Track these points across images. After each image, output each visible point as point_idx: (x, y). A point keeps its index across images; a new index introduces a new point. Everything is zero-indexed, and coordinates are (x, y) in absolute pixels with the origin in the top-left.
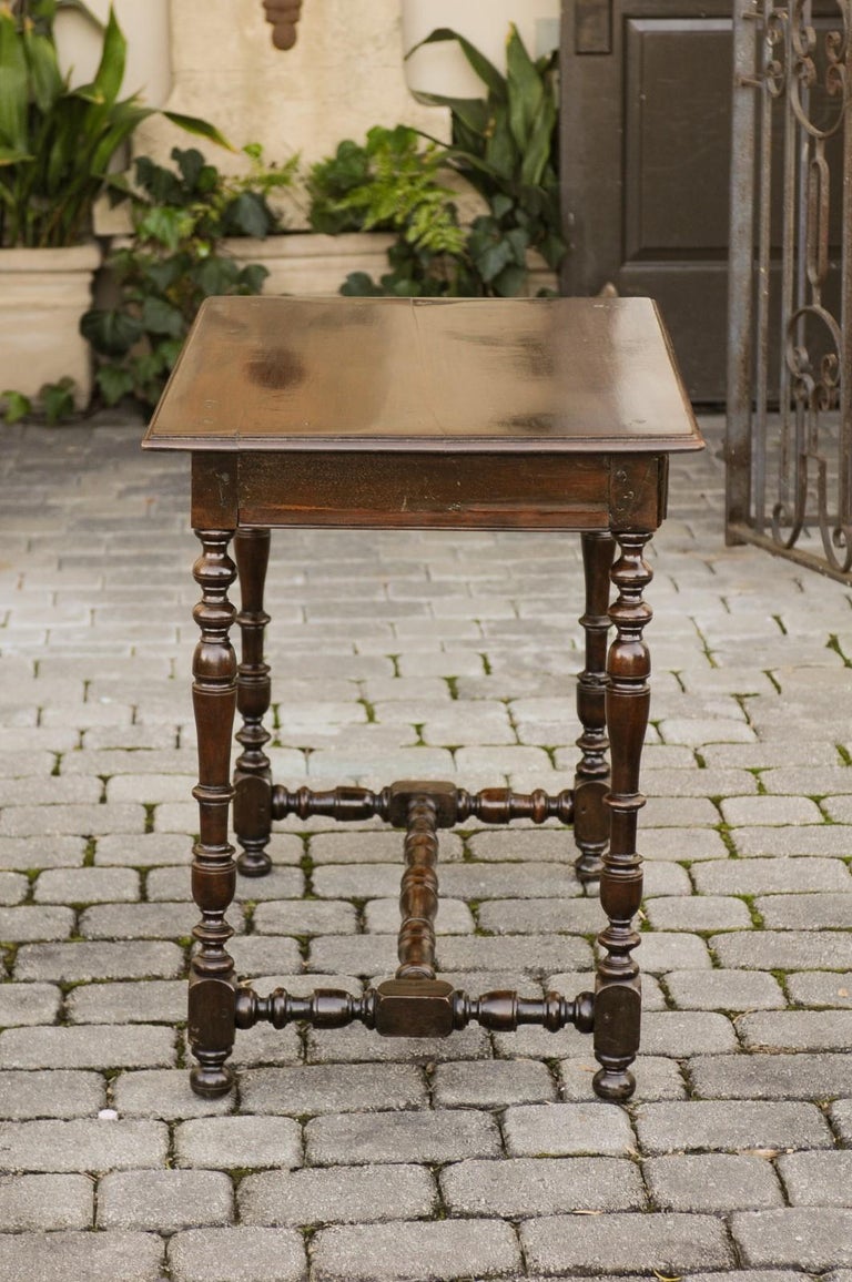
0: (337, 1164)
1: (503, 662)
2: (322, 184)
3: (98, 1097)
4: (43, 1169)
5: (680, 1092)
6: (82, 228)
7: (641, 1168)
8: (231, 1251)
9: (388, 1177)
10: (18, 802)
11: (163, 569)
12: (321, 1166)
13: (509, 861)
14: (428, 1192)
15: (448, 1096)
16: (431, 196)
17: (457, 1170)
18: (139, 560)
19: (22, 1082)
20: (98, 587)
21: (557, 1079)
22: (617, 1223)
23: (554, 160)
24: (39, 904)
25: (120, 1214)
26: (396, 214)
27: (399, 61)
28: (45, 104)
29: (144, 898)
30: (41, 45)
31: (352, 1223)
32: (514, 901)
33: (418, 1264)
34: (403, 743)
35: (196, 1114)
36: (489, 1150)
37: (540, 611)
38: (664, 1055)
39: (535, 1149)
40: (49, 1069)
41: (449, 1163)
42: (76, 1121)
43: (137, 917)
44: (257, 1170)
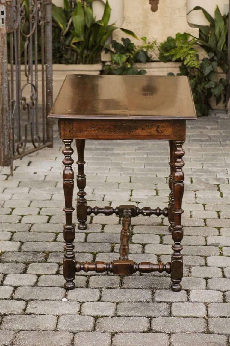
0: (124, 316)
1: (196, 180)
2: (163, 48)
3: (63, 295)
4: (45, 314)
5: (222, 301)
6: (98, 59)
7: (207, 322)
8: (91, 339)
9: (137, 320)
10: (57, 214)
11: (109, 152)
12: (120, 316)
13: (187, 235)
14: (147, 325)
15: (157, 299)
16: (191, 52)
17: (156, 319)
18: (103, 149)
19: (43, 290)
20: (91, 156)
21: (188, 296)
22: (197, 336)
23: (226, 43)
24: (58, 242)
25: (63, 327)
26: (181, 57)
27: (185, 15)
28: (89, 25)
29: (86, 241)
30: (89, 10)
31: (125, 332)
32: (186, 246)
33: (141, 345)
34: (164, 202)
35: (88, 301)
36: (166, 314)
37: (209, 167)
38: (219, 290)
39: (179, 315)
40: (51, 286)
41: (155, 317)
42: (56, 301)
43: (83, 246)
44: (102, 317)
